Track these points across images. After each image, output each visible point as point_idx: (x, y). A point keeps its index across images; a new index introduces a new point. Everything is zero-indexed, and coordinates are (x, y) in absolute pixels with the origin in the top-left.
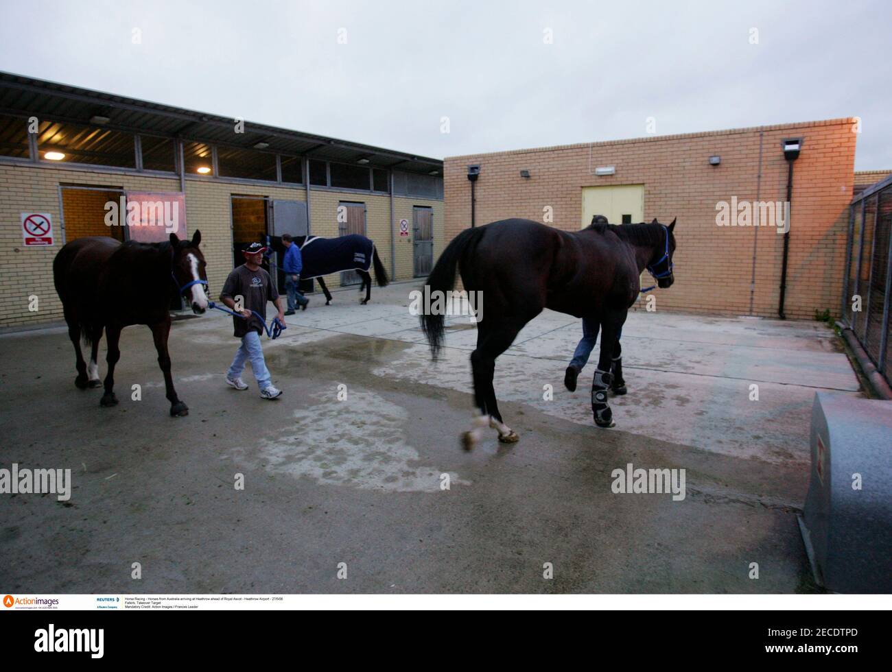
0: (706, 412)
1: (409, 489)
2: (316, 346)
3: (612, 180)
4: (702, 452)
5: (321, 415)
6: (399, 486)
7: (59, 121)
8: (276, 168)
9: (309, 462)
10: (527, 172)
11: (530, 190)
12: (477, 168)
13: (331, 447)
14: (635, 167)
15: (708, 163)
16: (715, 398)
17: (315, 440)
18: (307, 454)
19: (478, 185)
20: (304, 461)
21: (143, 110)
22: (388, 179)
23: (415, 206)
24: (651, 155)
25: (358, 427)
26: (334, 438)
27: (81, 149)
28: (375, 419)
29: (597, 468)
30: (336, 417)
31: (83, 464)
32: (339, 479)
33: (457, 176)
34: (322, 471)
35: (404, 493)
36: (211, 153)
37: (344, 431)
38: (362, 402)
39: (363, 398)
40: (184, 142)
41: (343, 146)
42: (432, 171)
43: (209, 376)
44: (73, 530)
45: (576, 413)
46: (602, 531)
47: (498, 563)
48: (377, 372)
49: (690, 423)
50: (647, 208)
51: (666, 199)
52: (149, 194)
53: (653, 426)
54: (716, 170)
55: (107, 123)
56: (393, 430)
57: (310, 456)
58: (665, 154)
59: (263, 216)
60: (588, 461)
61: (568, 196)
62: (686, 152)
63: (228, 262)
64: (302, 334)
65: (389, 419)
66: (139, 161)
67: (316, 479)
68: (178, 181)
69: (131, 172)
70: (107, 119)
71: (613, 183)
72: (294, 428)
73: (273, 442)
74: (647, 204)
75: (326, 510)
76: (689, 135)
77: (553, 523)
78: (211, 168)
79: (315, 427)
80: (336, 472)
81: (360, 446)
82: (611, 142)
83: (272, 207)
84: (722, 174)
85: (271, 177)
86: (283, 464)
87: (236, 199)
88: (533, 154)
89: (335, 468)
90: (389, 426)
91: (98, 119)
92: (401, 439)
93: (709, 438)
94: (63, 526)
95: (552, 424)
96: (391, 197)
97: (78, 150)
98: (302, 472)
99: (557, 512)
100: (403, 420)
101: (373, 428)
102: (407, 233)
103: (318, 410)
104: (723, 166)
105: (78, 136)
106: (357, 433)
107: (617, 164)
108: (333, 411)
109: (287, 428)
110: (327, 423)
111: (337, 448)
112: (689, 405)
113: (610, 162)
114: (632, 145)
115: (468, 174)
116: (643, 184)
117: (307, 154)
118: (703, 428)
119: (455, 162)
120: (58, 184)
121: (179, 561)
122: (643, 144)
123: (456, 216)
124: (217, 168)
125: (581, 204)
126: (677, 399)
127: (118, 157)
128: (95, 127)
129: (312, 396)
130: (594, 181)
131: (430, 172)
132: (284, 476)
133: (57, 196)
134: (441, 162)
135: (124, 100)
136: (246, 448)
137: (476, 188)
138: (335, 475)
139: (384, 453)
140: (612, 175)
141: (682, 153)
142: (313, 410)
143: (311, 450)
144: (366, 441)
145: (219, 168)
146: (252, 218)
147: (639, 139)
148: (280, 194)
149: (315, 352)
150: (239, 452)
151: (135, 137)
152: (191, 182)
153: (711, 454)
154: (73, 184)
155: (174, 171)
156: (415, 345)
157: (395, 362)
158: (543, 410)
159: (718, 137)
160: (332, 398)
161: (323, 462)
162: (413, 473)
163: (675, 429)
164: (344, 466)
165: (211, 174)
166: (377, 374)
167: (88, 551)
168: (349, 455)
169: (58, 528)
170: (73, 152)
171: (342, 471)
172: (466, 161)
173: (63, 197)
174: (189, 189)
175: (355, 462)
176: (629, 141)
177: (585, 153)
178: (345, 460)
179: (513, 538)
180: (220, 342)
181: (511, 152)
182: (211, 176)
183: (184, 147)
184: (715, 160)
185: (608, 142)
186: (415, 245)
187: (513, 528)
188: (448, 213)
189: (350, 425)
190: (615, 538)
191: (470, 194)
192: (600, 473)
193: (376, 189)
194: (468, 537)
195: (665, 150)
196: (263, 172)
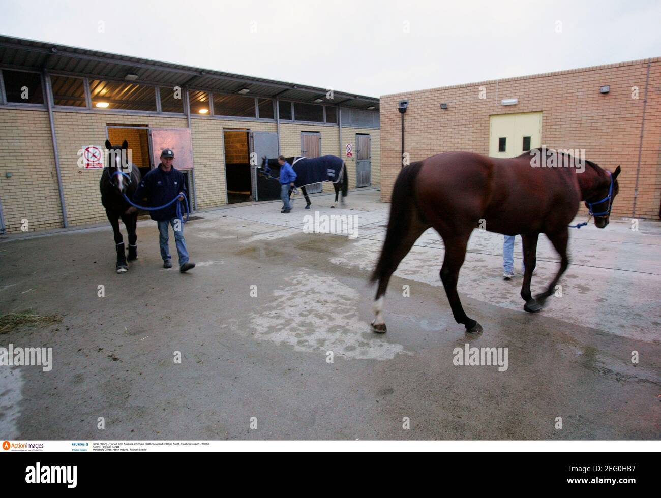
0: (606, 300)
1: (365, 357)
2: (287, 240)
3: (515, 109)
4: (608, 334)
5: (293, 294)
6: (356, 354)
7: (105, 79)
8: (254, 108)
9: (287, 332)
10: (445, 105)
11: (448, 119)
12: (405, 103)
13: (303, 320)
14: (535, 98)
15: (599, 92)
16: (612, 287)
17: (290, 314)
18: (285, 325)
19: (407, 116)
20: (283, 330)
21: (161, 69)
22: (337, 114)
23: (357, 134)
24: (549, 87)
25: (322, 305)
26: (305, 313)
27: (120, 99)
28: (335, 299)
29: (517, 345)
30: (305, 296)
31: (125, 328)
32: (310, 346)
33: (391, 109)
34: (296, 340)
35: (361, 360)
36: (208, 98)
37: (312, 307)
38: (324, 284)
39: (325, 282)
40: (189, 91)
41: (303, 90)
42: (370, 106)
43: (211, 263)
44: (119, 379)
45: (494, 297)
46: (528, 401)
47: (442, 424)
48: (334, 261)
49: (593, 309)
50: (544, 130)
51: (561, 123)
52: (166, 130)
53: (560, 310)
54: (606, 98)
55: (137, 79)
56: (349, 307)
57: (287, 328)
58: (561, 86)
59: (246, 143)
60: (509, 339)
61: (478, 123)
62: (580, 84)
63: (222, 178)
64: (276, 231)
65: (345, 299)
66: (159, 106)
67: (293, 346)
68: (186, 120)
69: (153, 113)
70: (137, 76)
71: (516, 112)
72: (274, 304)
73: (259, 315)
74: (544, 127)
75: (301, 372)
76: (582, 69)
77: (486, 391)
78: (209, 109)
79: (289, 303)
80: (307, 341)
81: (325, 320)
82: (515, 78)
83: (253, 137)
84: (611, 100)
85: (251, 114)
86: (267, 333)
87: (227, 131)
88: (450, 90)
89: (306, 338)
90: (346, 305)
91: (131, 77)
92: (356, 315)
93: (611, 322)
94: (113, 376)
95: (475, 306)
96: (339, 127)
97: (117, 100)
98: (282, 340)
99: (487, 382)
100: (356, 300)
101: (334, 306)
102: (351, 154)
103: (291, 290)
104: (612, 94)
105: (118, 90)
106: (321, 309)
107: (519, 95)
108: (303, 291)
109: (269, 304)
110: (298, 301)
111: (307, 321)
112: (589, 293)
113: (514, 94)
114: (533, 80)
115: (398, 107)
116: (542, 111)
117: (277, 97)
118: (605, 313)
119: (389, 98)
120: (105, 125)
121: (194, 408)
122: (541, 79)
123: (389, 140)
124: (213, 109)
125: (489, 129)
126: (578, 287)
127: (144, 104)
128: (129, 82)
129: (286, 279)
130: (500, 110)
131: (368, 107)
132: (268, 342)
133: (104, 133)
134: (378, 100)
135: (147, 62)
136: (240, 319)
137: (404, 119)
138: (306, 343)
139: (344, 327)
140: (515, 105)
141: (576, 84)
142: (287, 291)
143: (288, 322)
144: (329, 316)
145: (214, 109)
146: (238, 145)
147: (539, 75)
148: (258, 127)
149: (286, 245)
150: (235, 323)
151: (156, 89)
152: (195, 120)
153: (616, 336)
154: (115, 125)
155: (183, 113)
156: (362, 240)
157: (347, 253)
158: (467, 294)
159: (609, 70)
160: (301, 281)
161: (297, 332)
162: (368, 344)
163: (580, 313)
164: (312, 336)
165: (209, 113)
166: (334, 263)
167: (129, 396)
168: (317, 328)
169: (109, 376)
170: (115, 101)
171: (312, 340)
172: (398, 97)
173: (109, 133)
174: (194, 125)
175: (321, 334)
176: (530, 76)
177: (493, 88)
178: (314, 331)
179: (452, 404)
180: (218, 237)
181: (432, 90)
182: (209, 116)
183: (190, 94)
184: (605, 89)
185: (512, 79)
186: (358, 163)
187: (451, 394)
188: (383, 138)
189: (315, 303)
190: (540, 408)
191: (401, 123)
192: (520, 349)
193: (328, 121)
194: (416, 400)
195: (561, 83)
196: (245, 111)
